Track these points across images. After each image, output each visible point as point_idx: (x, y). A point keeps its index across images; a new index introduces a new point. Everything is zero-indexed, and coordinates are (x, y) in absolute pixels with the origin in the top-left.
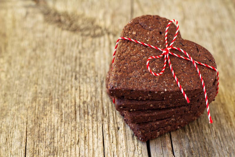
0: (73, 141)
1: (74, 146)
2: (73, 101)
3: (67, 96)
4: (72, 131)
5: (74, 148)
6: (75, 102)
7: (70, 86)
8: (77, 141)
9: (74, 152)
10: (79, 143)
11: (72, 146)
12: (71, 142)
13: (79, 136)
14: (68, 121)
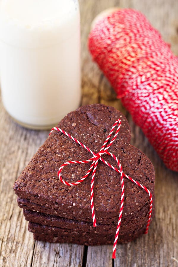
0: (6, 215)
1: (6, 221)
2: (16, 166)
3: (11, 159)
4: (7, 203)
5: (5, 224)
6: (18, 168)
7: (16, 148)
8: (10, 215)
9: (4, 229)
10: (12, 219)
11: (3, 222)
12: (3, 217)
13: (13, 210)
14: (6, 190)
